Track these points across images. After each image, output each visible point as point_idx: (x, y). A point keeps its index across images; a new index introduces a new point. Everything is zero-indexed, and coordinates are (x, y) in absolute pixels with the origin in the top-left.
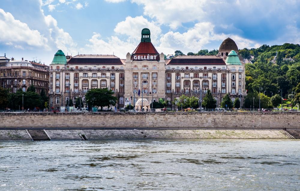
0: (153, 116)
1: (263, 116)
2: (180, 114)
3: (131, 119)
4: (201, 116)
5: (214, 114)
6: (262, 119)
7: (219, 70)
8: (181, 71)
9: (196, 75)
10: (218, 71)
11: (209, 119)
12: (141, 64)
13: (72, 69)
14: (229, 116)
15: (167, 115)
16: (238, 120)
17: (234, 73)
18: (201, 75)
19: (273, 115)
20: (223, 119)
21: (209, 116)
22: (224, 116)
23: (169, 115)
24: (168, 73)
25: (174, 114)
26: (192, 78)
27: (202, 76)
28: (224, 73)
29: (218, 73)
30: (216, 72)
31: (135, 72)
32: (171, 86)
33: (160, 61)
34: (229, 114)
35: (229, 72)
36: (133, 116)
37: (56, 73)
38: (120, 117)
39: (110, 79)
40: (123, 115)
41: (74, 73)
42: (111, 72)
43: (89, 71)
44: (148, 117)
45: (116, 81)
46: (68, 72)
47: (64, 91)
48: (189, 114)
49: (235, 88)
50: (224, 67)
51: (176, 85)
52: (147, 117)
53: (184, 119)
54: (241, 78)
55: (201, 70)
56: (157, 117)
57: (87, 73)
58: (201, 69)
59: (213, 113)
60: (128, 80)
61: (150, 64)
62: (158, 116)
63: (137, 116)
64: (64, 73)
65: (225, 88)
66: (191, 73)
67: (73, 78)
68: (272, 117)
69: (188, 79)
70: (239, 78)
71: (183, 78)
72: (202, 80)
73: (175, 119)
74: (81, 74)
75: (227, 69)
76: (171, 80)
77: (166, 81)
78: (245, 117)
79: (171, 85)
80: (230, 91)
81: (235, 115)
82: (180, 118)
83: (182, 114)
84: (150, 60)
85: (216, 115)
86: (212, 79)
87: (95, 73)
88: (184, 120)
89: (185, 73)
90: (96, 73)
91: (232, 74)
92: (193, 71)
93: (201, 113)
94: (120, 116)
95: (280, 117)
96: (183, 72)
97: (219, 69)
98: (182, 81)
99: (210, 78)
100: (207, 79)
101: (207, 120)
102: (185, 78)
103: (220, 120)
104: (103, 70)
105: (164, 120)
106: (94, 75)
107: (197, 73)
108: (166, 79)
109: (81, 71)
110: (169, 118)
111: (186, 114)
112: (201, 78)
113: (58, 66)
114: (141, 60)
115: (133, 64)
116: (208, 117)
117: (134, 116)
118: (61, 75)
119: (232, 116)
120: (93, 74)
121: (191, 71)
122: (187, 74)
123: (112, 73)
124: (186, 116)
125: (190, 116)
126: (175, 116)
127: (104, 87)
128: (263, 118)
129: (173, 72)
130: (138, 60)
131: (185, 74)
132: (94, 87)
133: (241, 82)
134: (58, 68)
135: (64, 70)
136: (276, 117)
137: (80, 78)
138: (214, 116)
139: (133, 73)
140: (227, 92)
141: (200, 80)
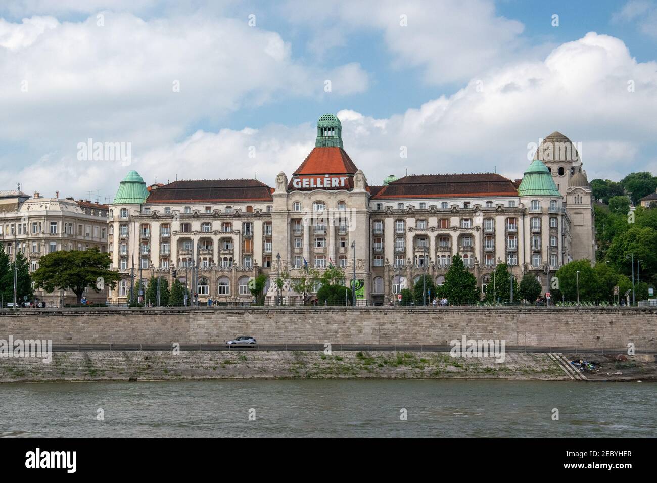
0: (208, 318)
1: (522, 316)
2: (283, 313)
3: (147, 325)
4: (343, 318)
5: (380, 312)
6: (519, 325)
7: (500, 209)
8: (408, 213)
9: (444, 223)
10: (497, 211)
11: (365, 323)
12: (310, 198)
13: (155, 213)
14: (425, 316)
15: (246, 314)
16: (449, 326)
17: (537, 215)
18: (455, 221)
19: (552, 316)
20: (405, 325)
21: (366, 316)
22: (409, 316)
23: (255, 315)
24: (375, 216)
25: (268, 312)
26: (432, 230)
27: (458, 225)
28: (512, 215)
29: (497, 215)
30: (493, 215)
31: (295, 217)
32: (384, 251)
33: (355, 191)
34: (424, 312)
35: (524, 213)
36: (153, 317)
37: (121, 226)
38: (118, 320)
39: (241, 236)
40: (123, 315)
41: (161, 223)
43: (194, 217)
44: (194, 319)
45: (254, 241)
46: (145, 222)
47: (137, 267)
48: (310, 312)
49: (539, 252)
50: (514, 202)
51: (395, 248)
52: (190, 320)
53: (295, 324)
54: (556, 229)
55: (455, 210)
56: (220, 322)
57: (189, 222)
58: (455, 208)
59: (377, 309)
60: (278, 237)
61: (329, 198)
62: (222, 318)
63: (164, 317)
64: (137, 225)
65: (515, 253)
66: (431, 216)
67: (159, 234)
68: (549, 319)
69: (423, 233)
70: (551, 228)
71: (411, 229)
72: (458, 233)
73: (271, 326)
74: (176, 226)
75: (521, 207)
76: (384, 235)
77: (371, 239)
78: (470, 321)
79: (383, 248)
80: (528, 260)
81: (441, 316)
82: (284, 323)
83: (291, 313)
84: (331, 188)
85: (386, 314)
86: (483, 230)
87: (206, 221)
88: (297, 326)
89: (418, 217)
90: (209, 221)
91: (531, 219)
92: (435, 213)
93: (343, 309)
94: (116, 317)
95: (573, 321)
96: (412, 217)
97: (499, 207)
98: (410, 236)
99: (478, 229)
100: (470, 232)
101: (360, 326)
102: (417, 229)
103: (397, 327)
104: (226, 215)
105: (240, 327)
106: (204, 226)
107: (446, 217)
108: (371, 234)
110: (253, 323)
111: (300, 313)
112: (455, 229)
113: (125, 209)
114: (310, 189)
115: (291, 199)
116: (363, 319)
117: (157, 318)
118: (130, 230)
119: (433, 316)
120: (202, 224)
121: (431, 213)
122: (422, 220)
123: (245, 221)
124: (301, 316)
125: (312, 318)
126: (270, 318)
127: (226, 254)
128: (521, 322)
129: (388, 217)
130: (302, 189)
131: (417, 220)
132: (205, 254)
133: (557, 237)
134: (124, 213)
135: (136, 217)
136: (559, 321)
137: (174, 235)
138: (380, 316)
139: (292, 220)
140: (521, 262)
141: (452, 233)
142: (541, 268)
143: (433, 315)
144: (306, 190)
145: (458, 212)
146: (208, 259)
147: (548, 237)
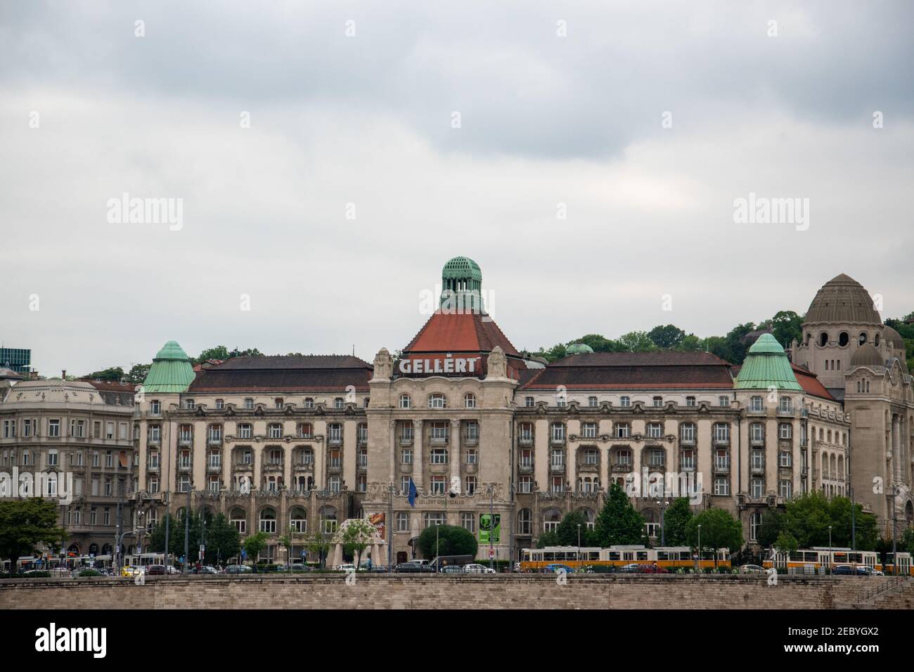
0: (181, 590)
2: (282, 582)
4: (364, 590)
5: (417, 582)
6: (612, 598)
7: (704, 409)
8: (569, 412)
9: (621, 429)
10: (699, 412)
11: (395, 596)
12: (423, 389)
13: (200, 408)
14: (478, 586)
15: (231, 584)
16: (513, 600)
17: (758, 420)
18: (638, 426)
19: (660, 587)
20: (451, 599)
21: (397, 586)
22: (456, 587)
23: (244, 587)
24: (523, 419)
25: (261, 582)
26: (604, 439)
27: (643, 433)
28: (722, 418)
29: (699, 418)
30: (694, 418)
31: (401, 417)
32: (533, 470)
33: (489, 379)
34: (477, 582)
35: (739, 416)
37: (150, 426)
38: (59, 595)
39: (325, 444)
40: (67, 588)
41: (209, 422)
42: (331, 419)
43: (256, 414)
44: (161, 593)
45: (345, 453)
46: (186, 421)
47: (173, 489)
48: (320, 582)
49: (761, 477)
50: (727, 398)
51: (550, 466)
52: (156, 593)
53: (298, 597)
54: (791, 440)
55: (638, 410)
56: (196, 594)
57: (250, 422)
58: (638, 406)
59: (411, 578)
60: (376, 448)
61: (452, 389)
62: (199, 590)
63: (120, 589)
64: (174, 425)
65: (725, 477)
66: (604, 418)
67: (205, 441)
69: (591, 443)
70: (780, 440)
71: (573, 438)
72: (642, 445)
73: (265, 600)
74: (230, 428)
75: (734, 406)
76: (534, 445)
77: (516, 452)
78: (543, 593)
79: (533, 466)
80: (745, 488)
81: (502, 586)
82: (283, 596)
83: (292, 582)
84: (455, 374)
85: (424, 584)
86: (680, 441)
87: (275, 421)
88: (300, 601)
89: (584, 418)
90: (280, 421)
91: (751, 425)
92: (608, 413)
93: (365, 578)
95: (691, 594)
96: (576, 418)
97: (703, 406)
98: (572, 448)
99: (670, 439)
100: (660, 443)
101: (387, 601)
102: (582, 438)
103: (439, 602)
104: (302, 412)
105: (223, 602)
106: (272, 429)
107: (625, 420)
108: (515, 443)
109: (231, 416)
110: (240, 596)
111: (305, 582)
112: (637, 438)
113: (156, 402)
114: (423, 375)
115: (396, 390)
116: (392, 591)
118: (164, 433)
120: (269, 425)
121: (603, 413)
122: (590, 424)
123: (332, 421)
124: (307, 587)
125: (322, 589)
126: (265, 590)
127: (303, 471)
128: (616, 596)
129: (540, 418)
130: (412, 375)
131: (583, 424)
132: (272, 471)
133: (791, 454)
134: (156, 407)
135: (174, 414)
136: (671, 594)
137: (227, 441)
138: (416, 586)
139: (398, 421)
140: (735, 491)
141: (633, 445)
142: (764, 501)
143: (490, 585)
144: (418, 377)
145: (642, 412)
146: (276, 478)
147: (776, 454)
